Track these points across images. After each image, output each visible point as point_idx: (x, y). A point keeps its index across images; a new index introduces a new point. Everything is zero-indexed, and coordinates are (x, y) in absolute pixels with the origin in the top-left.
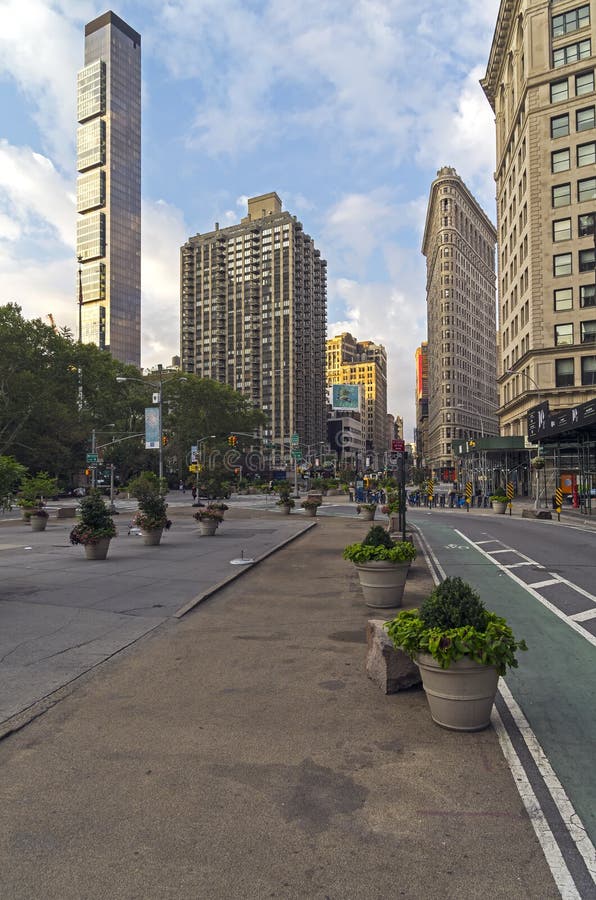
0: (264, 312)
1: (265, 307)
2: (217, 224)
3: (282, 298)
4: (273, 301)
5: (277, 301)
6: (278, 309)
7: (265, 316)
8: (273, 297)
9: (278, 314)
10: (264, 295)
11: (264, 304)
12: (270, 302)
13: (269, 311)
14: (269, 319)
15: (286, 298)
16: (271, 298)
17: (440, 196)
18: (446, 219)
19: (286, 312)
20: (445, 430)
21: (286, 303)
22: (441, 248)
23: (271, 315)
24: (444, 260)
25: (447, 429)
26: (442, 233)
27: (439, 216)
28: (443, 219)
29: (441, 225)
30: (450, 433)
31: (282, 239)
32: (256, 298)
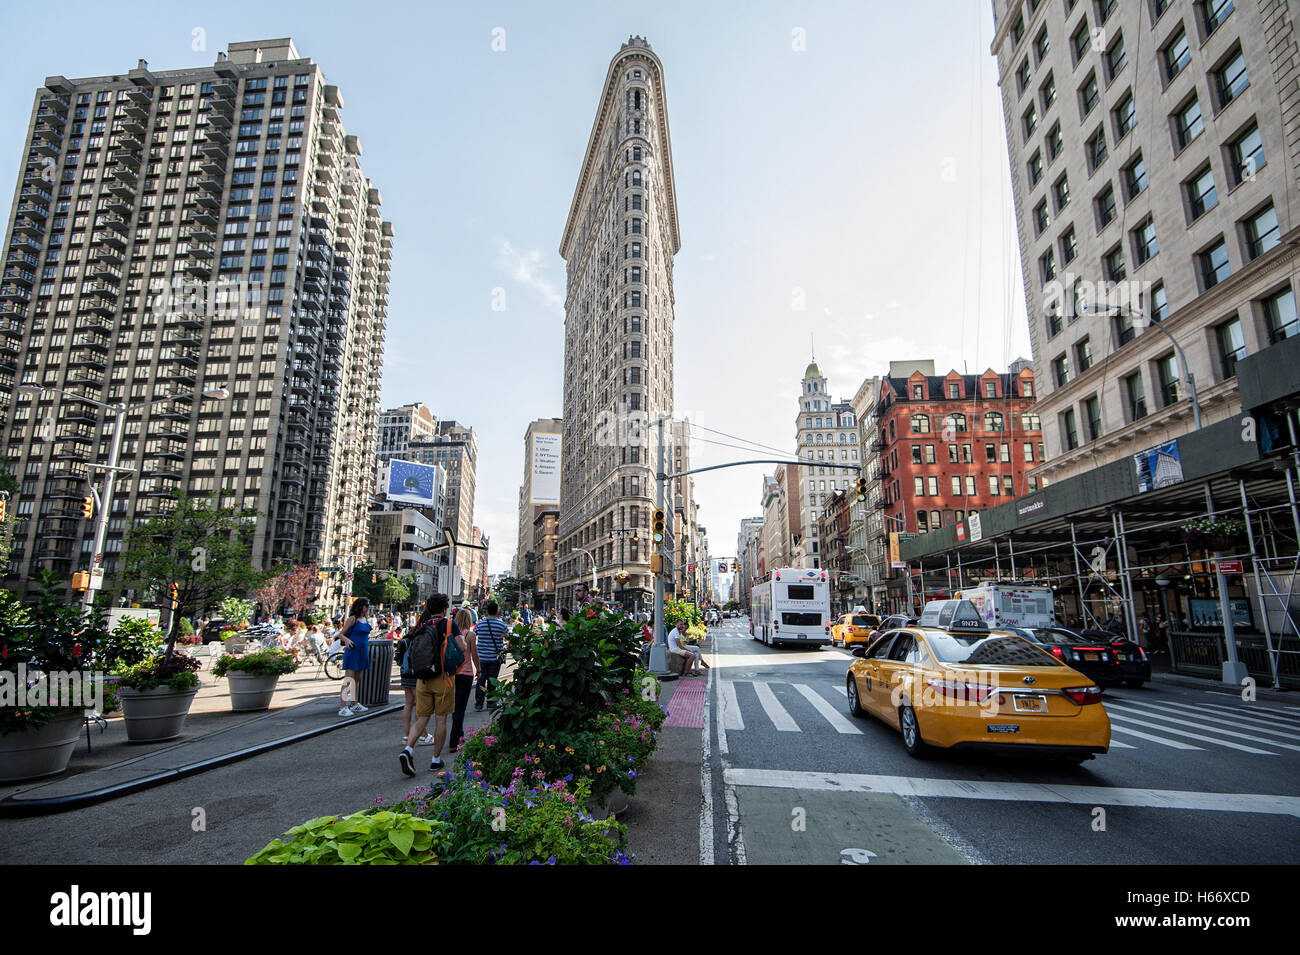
0: (228, 237)
1: (232, 229)
4: (252, 217)
6: (262, 235)
8: (254, 209)
10: (233, 204)
11: (230, 220)
12: (245, 219)
13: (239, 236)
14: (238, 253)
16: (247, 211)
17: (626, 84)
18: (637, 122)
19: (282, 242)
20: (627, 510)
21: (285, 225)
22: (626, 170)
23: (244, 245)
24: (633, 190)
25: (632, 507)
26: (630, 144)
27: (623, 119)
28: (632, 122)
29: (628, 132)
30: (637, 518)
31: (289, 100)
32: (214, 208)
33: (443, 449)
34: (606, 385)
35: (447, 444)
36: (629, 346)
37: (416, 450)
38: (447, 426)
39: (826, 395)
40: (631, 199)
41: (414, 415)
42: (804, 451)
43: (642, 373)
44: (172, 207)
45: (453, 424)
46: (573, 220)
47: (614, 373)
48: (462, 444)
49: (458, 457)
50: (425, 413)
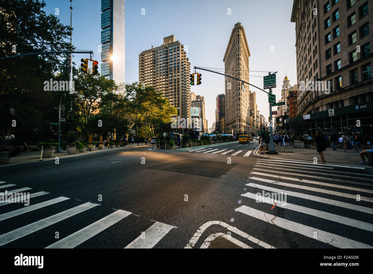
0: (170, 77)
1: (170, 76)
2: (152, 46)
3: (177, 72)
4: (173, 73)
5: (175, 73)
6: (175, 76)
7: (170, 79)
8: (173, 72)
9: (175, 78)
10: (170, 71)
11: (170, 74)
12: (172, 74)
13: (172, 77)
14: (172, 80)
15: (178, 72)
16: (172, 72)
17: (236, 33)
18: (238, 41)
19: (178, 77)
20: (238, 119)
21: (178, 74)
22: (236, 52)
23: (173, 78)
24: (238, 57)
25: (239, 119)
26: (237, 47)
27: (236, 41)
28: (237, 42)
29: (237, 44)
30: (240, 121)
31: (176, 50)
32: (167, 72)
33: (198, 102)
34: (234, 95)
35: (199, 101)
36: (238, 89)
37: (193, 103)
38: (198, 97)
39: (289, 85)
40: (237, 59)
41: (192, 95)
42: (283, 99)
43: (241, 94)
44: (161, 73)
45: (199, 96)
46: (226, 55)
47: (235, 93)
48: (202, 101)
49: (201, 103)
50: (194, 95)
